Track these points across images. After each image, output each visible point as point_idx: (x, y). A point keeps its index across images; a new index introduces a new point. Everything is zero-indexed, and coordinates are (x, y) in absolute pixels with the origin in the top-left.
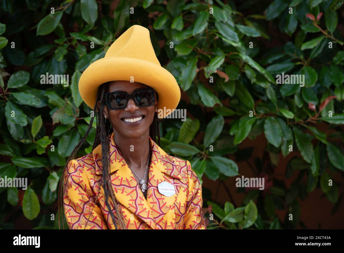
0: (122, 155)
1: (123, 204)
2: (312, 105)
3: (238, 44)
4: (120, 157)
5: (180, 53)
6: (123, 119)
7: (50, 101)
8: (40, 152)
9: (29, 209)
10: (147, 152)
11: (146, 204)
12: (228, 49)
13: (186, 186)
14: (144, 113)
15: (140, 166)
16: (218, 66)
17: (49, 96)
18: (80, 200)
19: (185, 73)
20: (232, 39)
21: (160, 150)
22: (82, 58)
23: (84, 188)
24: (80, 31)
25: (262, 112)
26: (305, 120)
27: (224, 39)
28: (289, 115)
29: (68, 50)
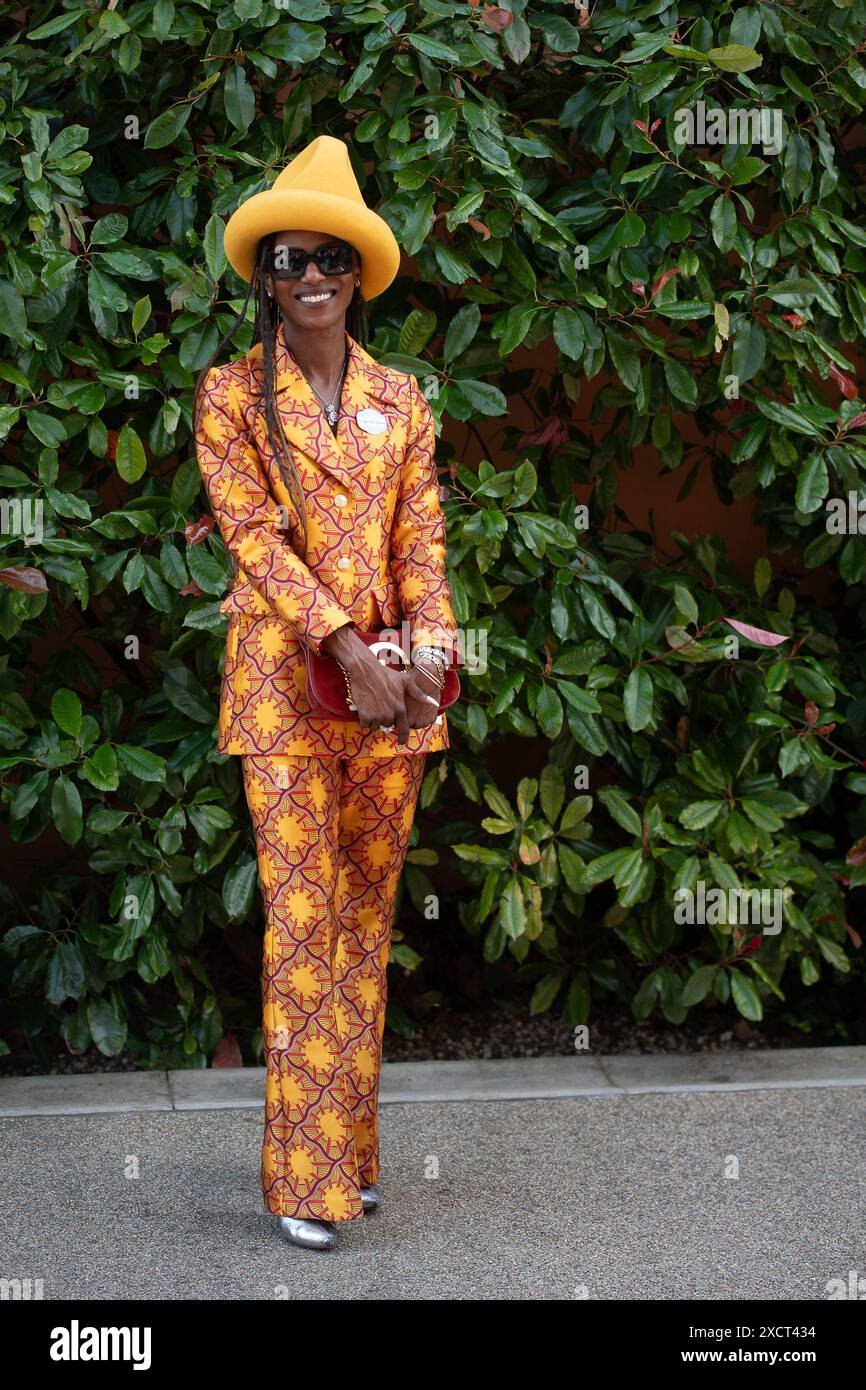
0: (296, 361)
1: (295, 443)
2: (639, 286)
3: (509, 172)
4: (293, 365)
5: (404, 186)
6: (298, 297)
7: (165, 270)
8: (148, 362)
9: (126, 464)
10: (342, 358)
11: (336, 446)
12: (492, 181)
13: (406, 418)
14: (333, 286)
15: (327, 383)
16: (472, 210)
17: (164, 261)
18: (224, 436)
19: (411, 222)
20: (500, 164)
21: (364, 354)
22: (224, 192)
23: (230, 415)
24: (218, 140)
25: (550, 298)
26: (625, 314)
27: (483, 162)
28: (598, 302)
29: (200, 178)
